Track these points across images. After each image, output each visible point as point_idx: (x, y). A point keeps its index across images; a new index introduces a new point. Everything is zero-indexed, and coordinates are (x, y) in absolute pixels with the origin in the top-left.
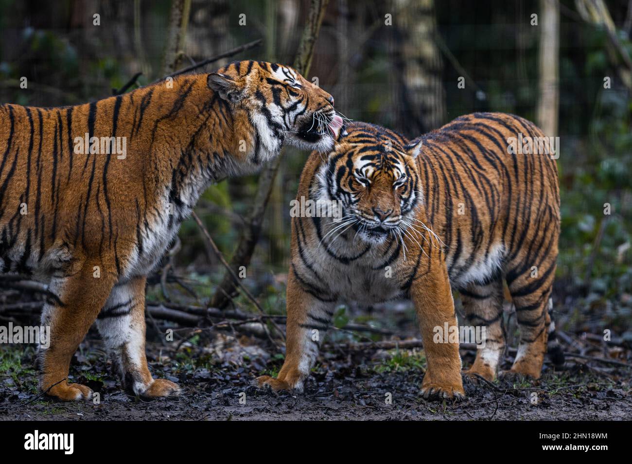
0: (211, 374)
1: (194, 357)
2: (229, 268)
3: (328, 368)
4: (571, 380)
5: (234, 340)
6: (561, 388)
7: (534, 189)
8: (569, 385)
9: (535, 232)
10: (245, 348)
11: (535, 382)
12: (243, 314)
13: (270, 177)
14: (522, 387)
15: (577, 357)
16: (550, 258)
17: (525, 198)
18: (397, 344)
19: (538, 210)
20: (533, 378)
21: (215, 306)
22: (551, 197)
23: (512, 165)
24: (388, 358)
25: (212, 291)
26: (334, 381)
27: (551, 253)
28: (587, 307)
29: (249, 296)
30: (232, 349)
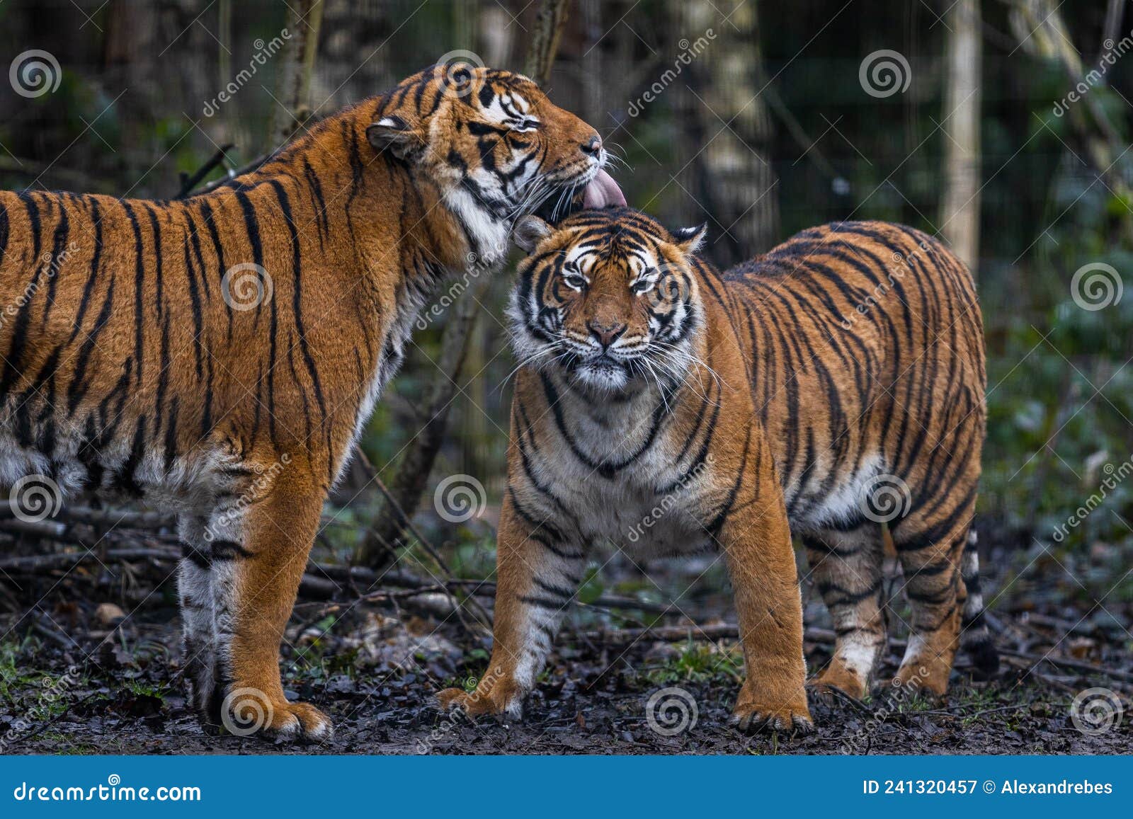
0: (357, 686)
1: (325, 654)
2: (389, 494)
3: (566, 675)
4: (1002, 696)
5: (398, 625)
6: (984, 711)
7: (939, 356)
8: (998, 706)
9: (939, 433)
10: (416, 639)
11: (937, 701)
12: (414, 578)
13: (462, 332)
14: (913, 709)
15: (1014, 655)
16: (965, 481)
17: (923, 373)
18: (689, 633)
19: (946, 393)
20: (934, 693)
21: (364, 563)
22: (969, 371)
23: (901, 313)
24: (674, 658)
25: (358, 536)
26: (578, 697)
27: (967, 472)
28: (1030, 566)
29: (424, 545)
30: (394, 640)
